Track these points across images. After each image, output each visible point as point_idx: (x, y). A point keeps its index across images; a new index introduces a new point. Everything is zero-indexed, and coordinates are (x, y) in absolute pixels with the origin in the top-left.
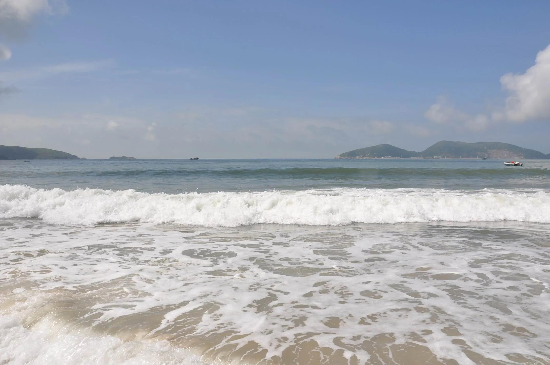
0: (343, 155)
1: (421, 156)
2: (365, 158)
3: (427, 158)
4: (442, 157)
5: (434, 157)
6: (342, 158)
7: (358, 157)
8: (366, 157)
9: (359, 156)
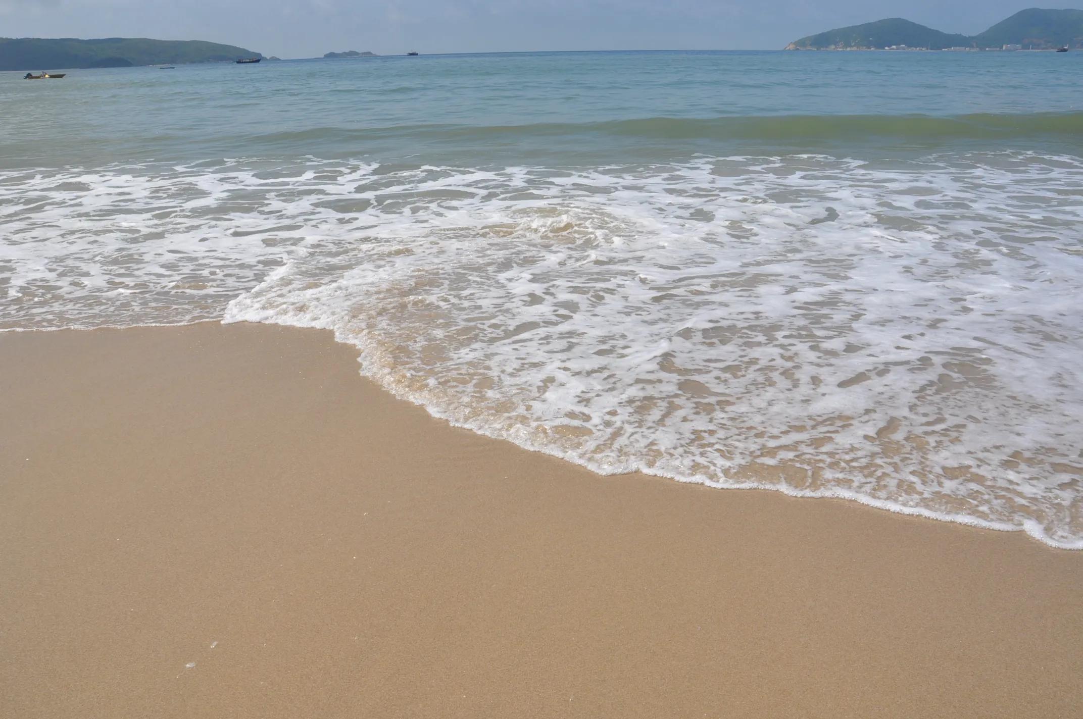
0: (801, 43)
1: (975, 44)
2: (848, 49)
3: (987, 49)
4: (1023, 48)
5: (1004, 48)
6: (798, 49)
7: (833, 47)
8: (851, 46)
9: (836, 43)
